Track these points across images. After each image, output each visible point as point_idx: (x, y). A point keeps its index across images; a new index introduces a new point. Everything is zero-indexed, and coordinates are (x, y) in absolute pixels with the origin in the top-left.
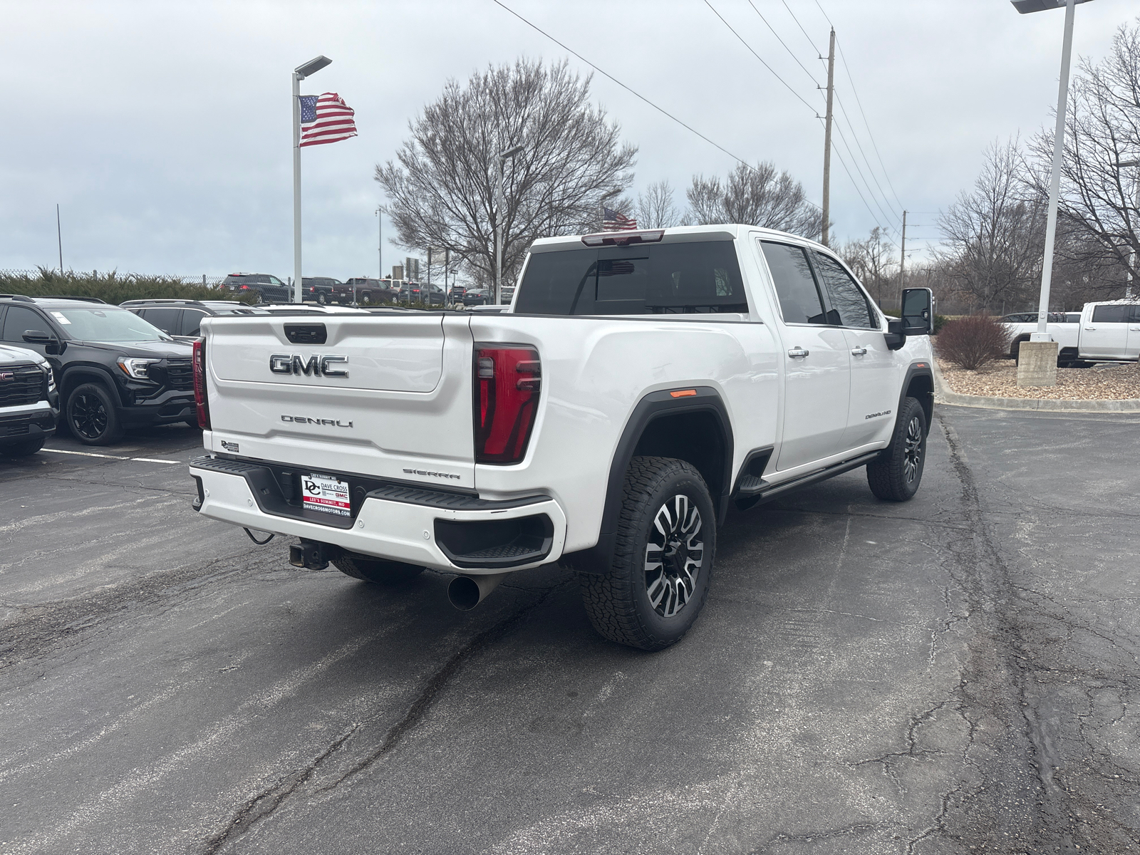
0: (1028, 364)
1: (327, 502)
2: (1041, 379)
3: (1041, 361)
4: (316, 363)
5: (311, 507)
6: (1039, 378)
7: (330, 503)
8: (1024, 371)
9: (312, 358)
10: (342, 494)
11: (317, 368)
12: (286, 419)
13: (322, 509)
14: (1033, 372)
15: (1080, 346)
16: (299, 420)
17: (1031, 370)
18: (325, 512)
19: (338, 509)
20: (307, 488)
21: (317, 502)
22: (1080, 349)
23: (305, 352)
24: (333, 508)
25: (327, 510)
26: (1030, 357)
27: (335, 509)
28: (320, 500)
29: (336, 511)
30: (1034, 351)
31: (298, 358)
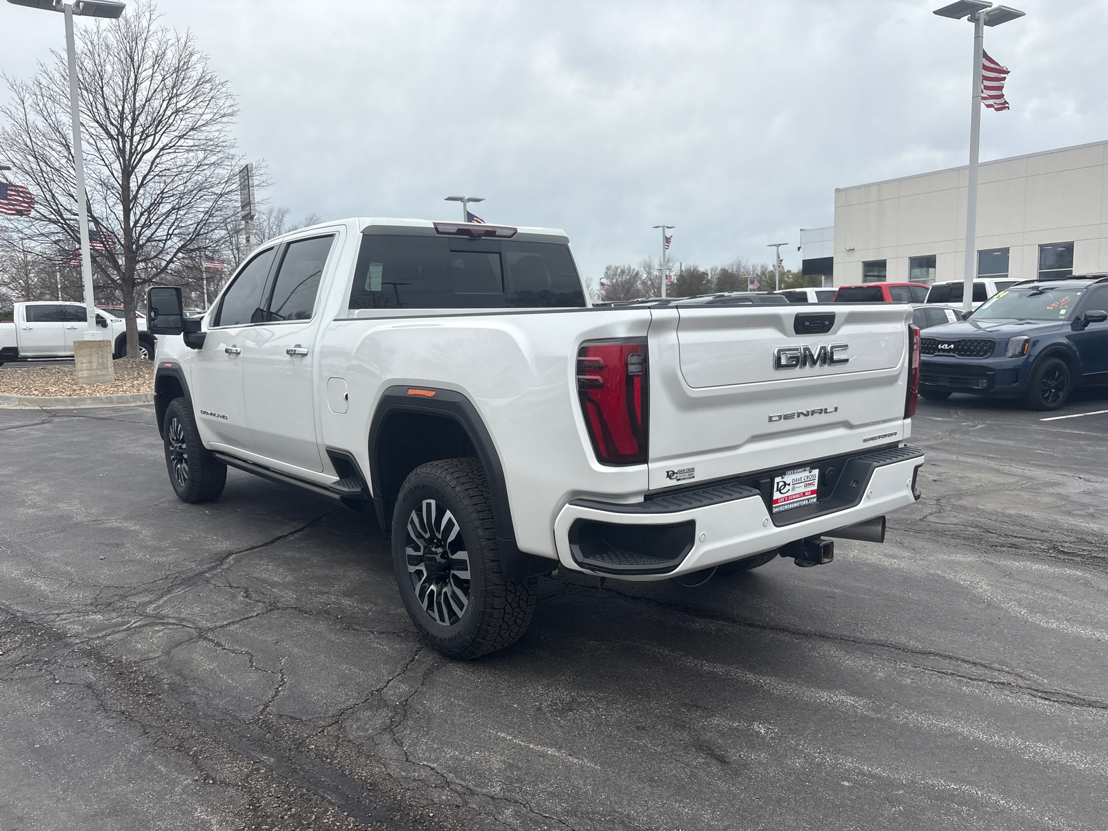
0: (90, 362)
1: (794, 497)
2: (105, 375)
3: (102, 358)
4: (825, 354)
5: (781, 509)
6: (103, 375)
7: (797, 496)
8: (87, 370)
9: (822, 348)
10: (810, 482)
11: (827, 358)
12: (773, 419)
13: (791, 506)
14: (97, 369)
15: (19, 346)
16: (786, 417)
17: (95, 367)
18: (797, 508)
19: (805, 500)
20: (777, 490)
21: (785, 501)
22: (20, 349)
23: (815, 343)
24: (801, 501)
25: (795, 505)
26: (91, 355)
27: (803, 500)
28: (788, 498)
29: (804, 503)
30: (94, 349)
31: (808, 349)
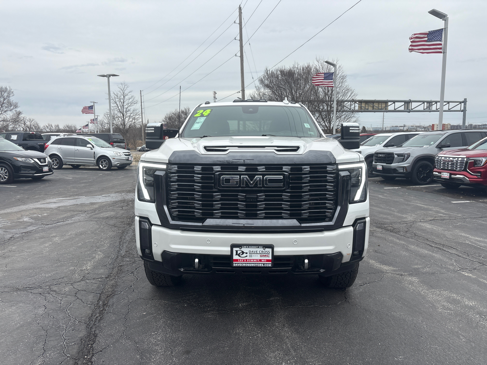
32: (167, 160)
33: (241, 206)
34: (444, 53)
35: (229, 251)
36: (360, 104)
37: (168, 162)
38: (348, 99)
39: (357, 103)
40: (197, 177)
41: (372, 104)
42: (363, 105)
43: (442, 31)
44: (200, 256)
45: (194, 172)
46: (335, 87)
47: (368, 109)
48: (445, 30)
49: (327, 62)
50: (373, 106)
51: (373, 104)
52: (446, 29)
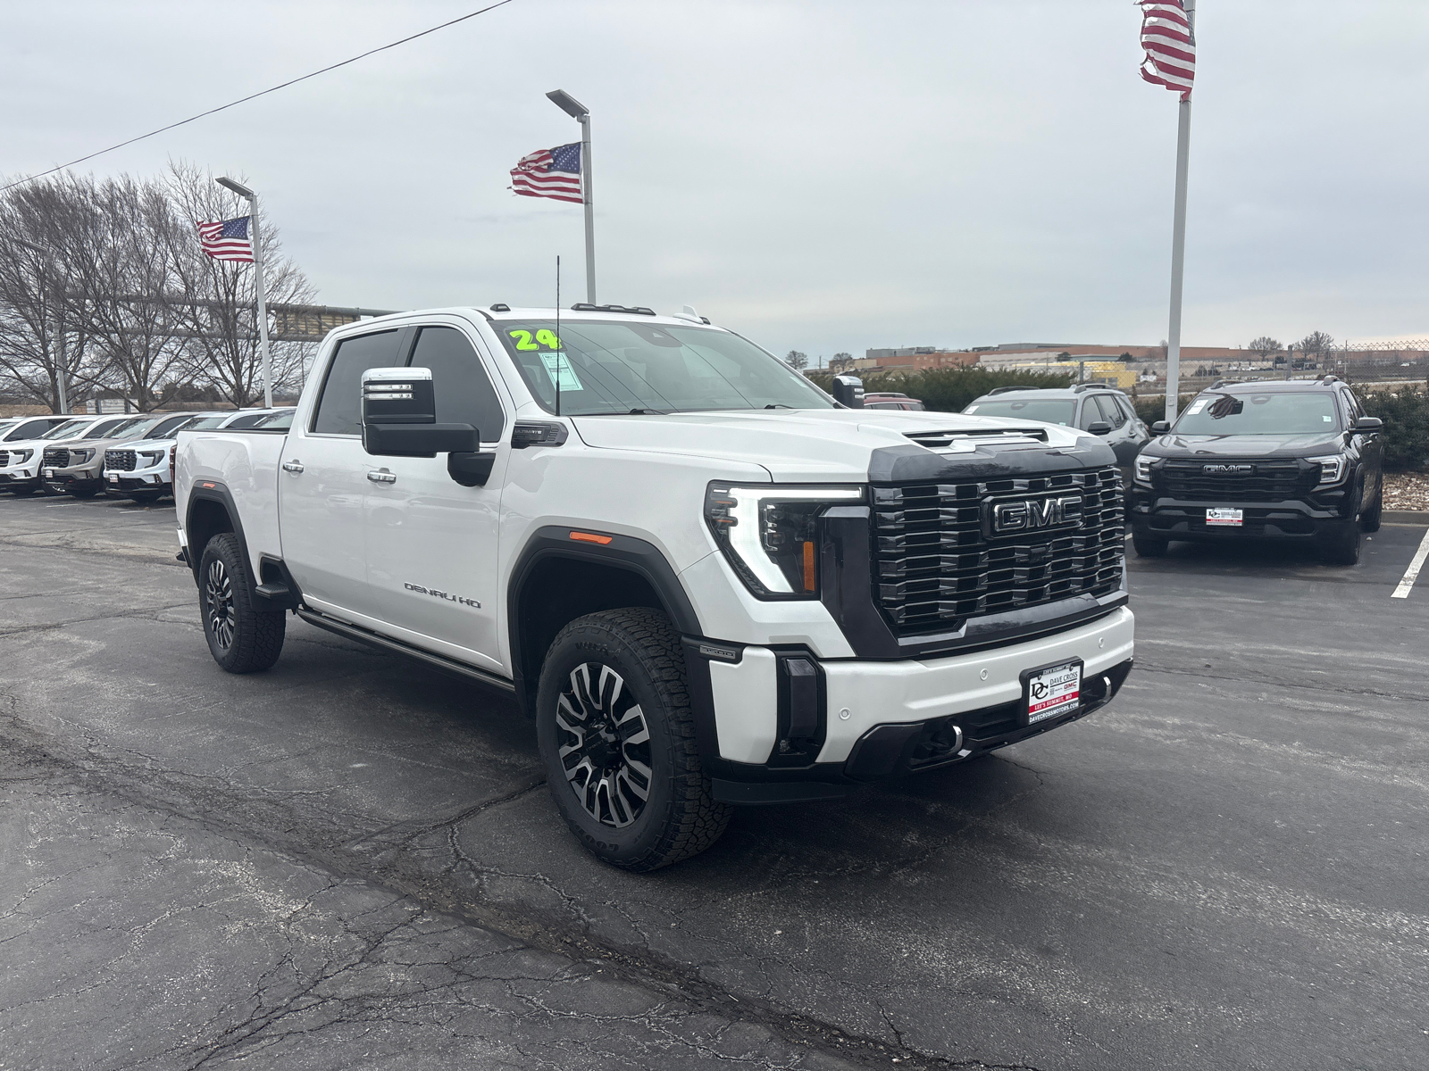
32: (864, 474)
33: (1021, 577)
34: (587, 203)
35: (1018, 689)
36: (281, 315)
37: (867, 481)
38: (290, 302)
39: (273, 314)
40: (948, 515)
41: (317, 317)
42: (291, 318)
43: (579, 148)
44: (962, 718)
45: (937, 502)
46: (257, 262)
47: (306, 332)
48: (585, 146)
49: (225, 182)
50: (320, 324)
51: (320, 318)
52: (586, 142)
